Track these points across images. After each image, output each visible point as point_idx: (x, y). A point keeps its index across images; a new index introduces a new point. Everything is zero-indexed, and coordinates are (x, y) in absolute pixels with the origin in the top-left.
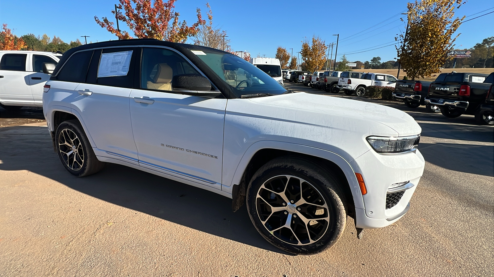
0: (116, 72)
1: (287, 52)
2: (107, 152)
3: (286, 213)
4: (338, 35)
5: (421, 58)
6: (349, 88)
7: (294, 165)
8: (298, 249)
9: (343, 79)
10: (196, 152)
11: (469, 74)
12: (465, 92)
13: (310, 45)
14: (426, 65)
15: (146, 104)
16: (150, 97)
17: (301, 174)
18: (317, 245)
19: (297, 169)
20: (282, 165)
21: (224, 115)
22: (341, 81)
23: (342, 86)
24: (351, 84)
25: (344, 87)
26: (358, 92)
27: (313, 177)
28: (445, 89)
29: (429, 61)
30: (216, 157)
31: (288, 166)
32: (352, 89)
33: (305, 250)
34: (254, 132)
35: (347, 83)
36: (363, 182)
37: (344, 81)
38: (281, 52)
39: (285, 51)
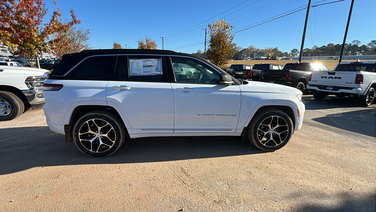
0: (150, 72)
1: (122, 47)
2: (142, 129)
3: (269, 130)
4: (163, 37)
5: (219, 56)
6: (182, 74)
7: (275, 111)
8: (277, 148)
9: (177, 68)
10: (222, 115)
11: (244, 65)
12: (250, 75)
13: (145, 43)
14: (222, 60)
15: (188, 92)
16: (190, 88)
17: (278, 114)
18: (284, 143)
19: (277, 113)
20: (270, 112)
21: (240, 93)
22: (176, 69)
23: (177, 72)
24: (183, 71)
25: (179, 74)
26: (188, 76)
27: (283, 114)
28: (241, 73)
29: (223, 58)
30: (235, 115)
31: (273, 112)
32: (184, 74)
33: (280, 147)
34: (257, 99)
35: (181, 71)
36: (299, 112)
37: (178, 69)
38: (117, 47)
39: (120, 46)
